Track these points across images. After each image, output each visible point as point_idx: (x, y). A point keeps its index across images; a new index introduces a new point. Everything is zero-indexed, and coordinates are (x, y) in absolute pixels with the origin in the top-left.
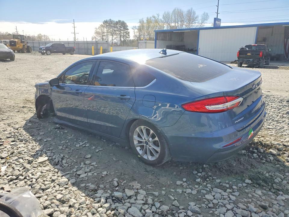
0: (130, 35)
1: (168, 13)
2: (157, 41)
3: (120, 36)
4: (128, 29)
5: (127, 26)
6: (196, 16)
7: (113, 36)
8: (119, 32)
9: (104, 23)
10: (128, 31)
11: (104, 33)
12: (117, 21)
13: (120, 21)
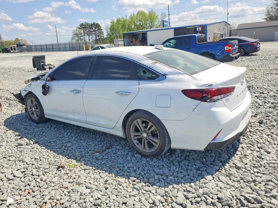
0: (104, 34)
1: (134, 15)
2: (125, 39)
3: (96, 36)
4: (102, 30)
5: (101, 27)
6: (156, 15)
7: (89, 36)
8: (95, 33)
9: (80, 26)
10: (102, 31)
11: (81, 34)
12: (92, 23)
13: (94, 23)
